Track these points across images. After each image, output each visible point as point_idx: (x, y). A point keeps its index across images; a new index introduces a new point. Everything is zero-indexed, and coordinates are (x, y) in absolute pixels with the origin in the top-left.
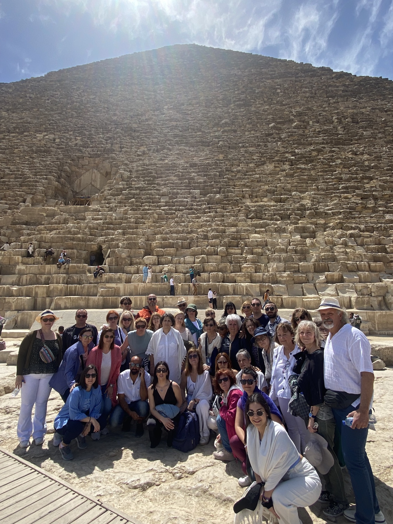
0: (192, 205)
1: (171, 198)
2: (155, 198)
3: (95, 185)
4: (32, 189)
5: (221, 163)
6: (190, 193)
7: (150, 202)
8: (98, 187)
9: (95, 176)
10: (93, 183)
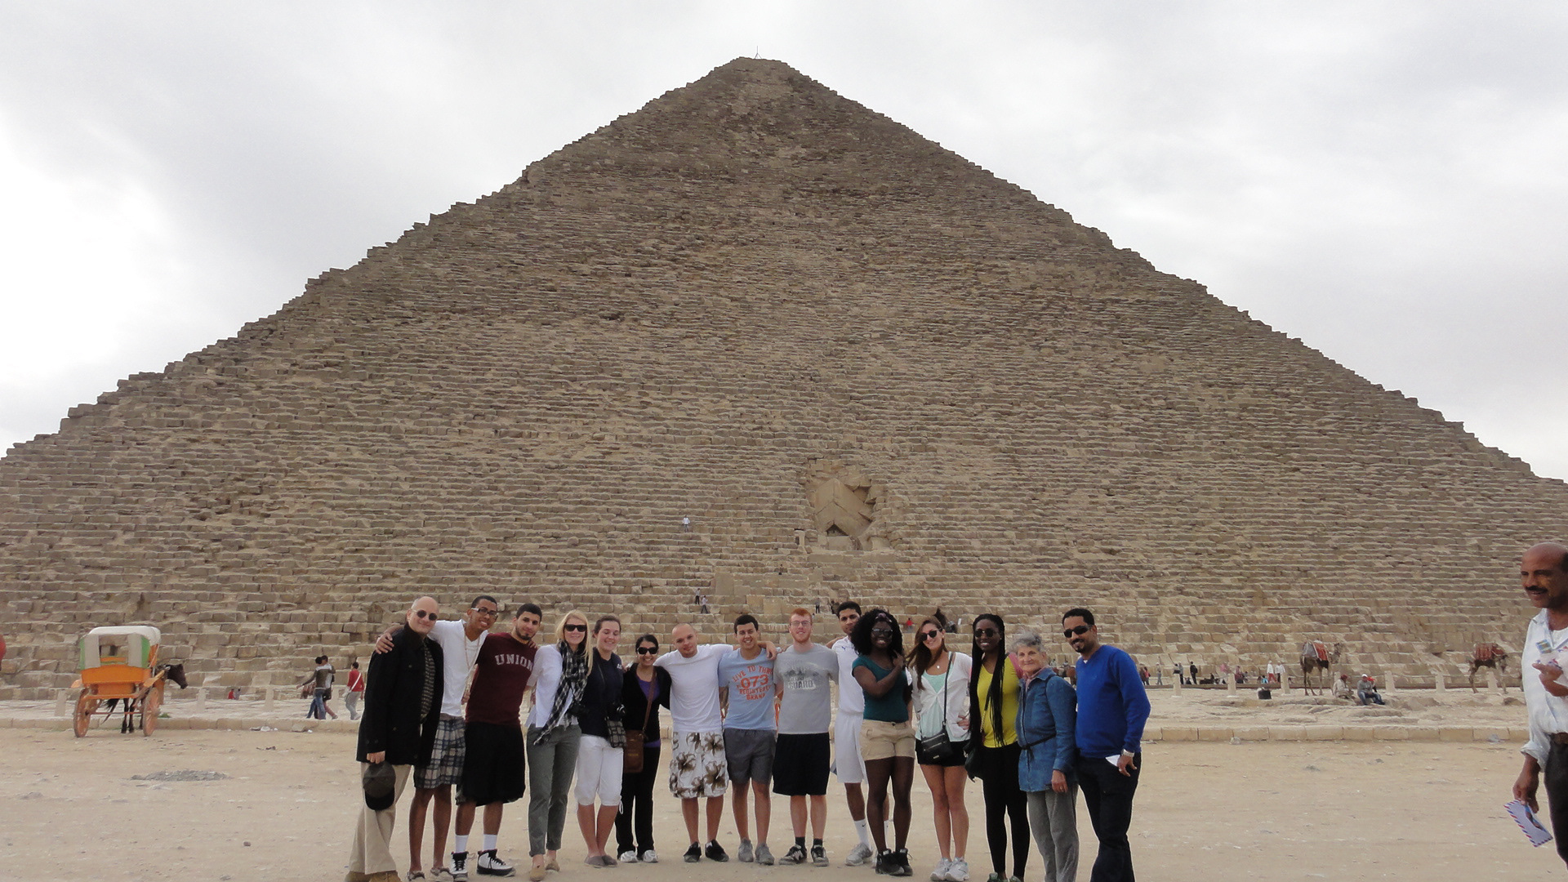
0: (1015, 555)
1: (984, 543)
2: (965, 542)
4: (796, 521)
5: (1020, 485)
6: (1003, 536)
7: (961, 549)
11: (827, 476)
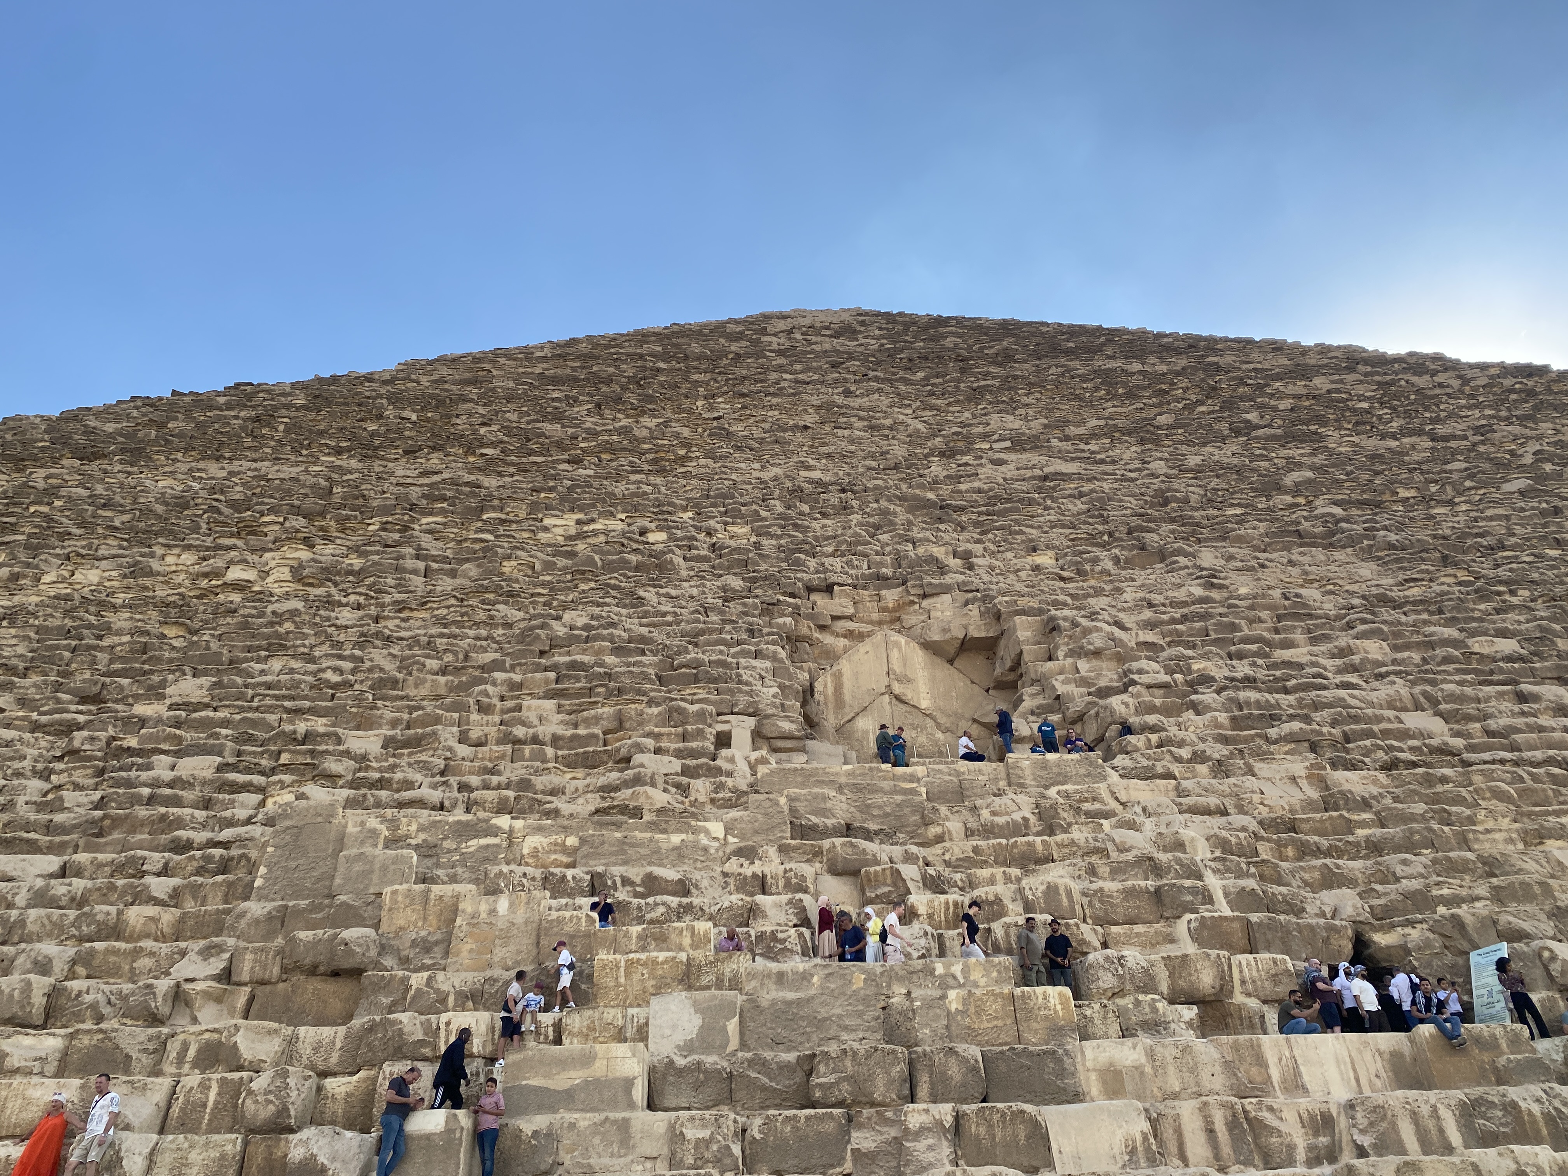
3: (909, 695)
8: (924, 704)
9: (904, 661)
10: (897, 688)
11: (865, 628)
